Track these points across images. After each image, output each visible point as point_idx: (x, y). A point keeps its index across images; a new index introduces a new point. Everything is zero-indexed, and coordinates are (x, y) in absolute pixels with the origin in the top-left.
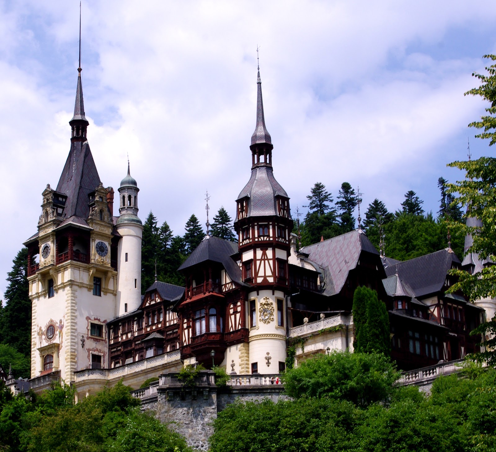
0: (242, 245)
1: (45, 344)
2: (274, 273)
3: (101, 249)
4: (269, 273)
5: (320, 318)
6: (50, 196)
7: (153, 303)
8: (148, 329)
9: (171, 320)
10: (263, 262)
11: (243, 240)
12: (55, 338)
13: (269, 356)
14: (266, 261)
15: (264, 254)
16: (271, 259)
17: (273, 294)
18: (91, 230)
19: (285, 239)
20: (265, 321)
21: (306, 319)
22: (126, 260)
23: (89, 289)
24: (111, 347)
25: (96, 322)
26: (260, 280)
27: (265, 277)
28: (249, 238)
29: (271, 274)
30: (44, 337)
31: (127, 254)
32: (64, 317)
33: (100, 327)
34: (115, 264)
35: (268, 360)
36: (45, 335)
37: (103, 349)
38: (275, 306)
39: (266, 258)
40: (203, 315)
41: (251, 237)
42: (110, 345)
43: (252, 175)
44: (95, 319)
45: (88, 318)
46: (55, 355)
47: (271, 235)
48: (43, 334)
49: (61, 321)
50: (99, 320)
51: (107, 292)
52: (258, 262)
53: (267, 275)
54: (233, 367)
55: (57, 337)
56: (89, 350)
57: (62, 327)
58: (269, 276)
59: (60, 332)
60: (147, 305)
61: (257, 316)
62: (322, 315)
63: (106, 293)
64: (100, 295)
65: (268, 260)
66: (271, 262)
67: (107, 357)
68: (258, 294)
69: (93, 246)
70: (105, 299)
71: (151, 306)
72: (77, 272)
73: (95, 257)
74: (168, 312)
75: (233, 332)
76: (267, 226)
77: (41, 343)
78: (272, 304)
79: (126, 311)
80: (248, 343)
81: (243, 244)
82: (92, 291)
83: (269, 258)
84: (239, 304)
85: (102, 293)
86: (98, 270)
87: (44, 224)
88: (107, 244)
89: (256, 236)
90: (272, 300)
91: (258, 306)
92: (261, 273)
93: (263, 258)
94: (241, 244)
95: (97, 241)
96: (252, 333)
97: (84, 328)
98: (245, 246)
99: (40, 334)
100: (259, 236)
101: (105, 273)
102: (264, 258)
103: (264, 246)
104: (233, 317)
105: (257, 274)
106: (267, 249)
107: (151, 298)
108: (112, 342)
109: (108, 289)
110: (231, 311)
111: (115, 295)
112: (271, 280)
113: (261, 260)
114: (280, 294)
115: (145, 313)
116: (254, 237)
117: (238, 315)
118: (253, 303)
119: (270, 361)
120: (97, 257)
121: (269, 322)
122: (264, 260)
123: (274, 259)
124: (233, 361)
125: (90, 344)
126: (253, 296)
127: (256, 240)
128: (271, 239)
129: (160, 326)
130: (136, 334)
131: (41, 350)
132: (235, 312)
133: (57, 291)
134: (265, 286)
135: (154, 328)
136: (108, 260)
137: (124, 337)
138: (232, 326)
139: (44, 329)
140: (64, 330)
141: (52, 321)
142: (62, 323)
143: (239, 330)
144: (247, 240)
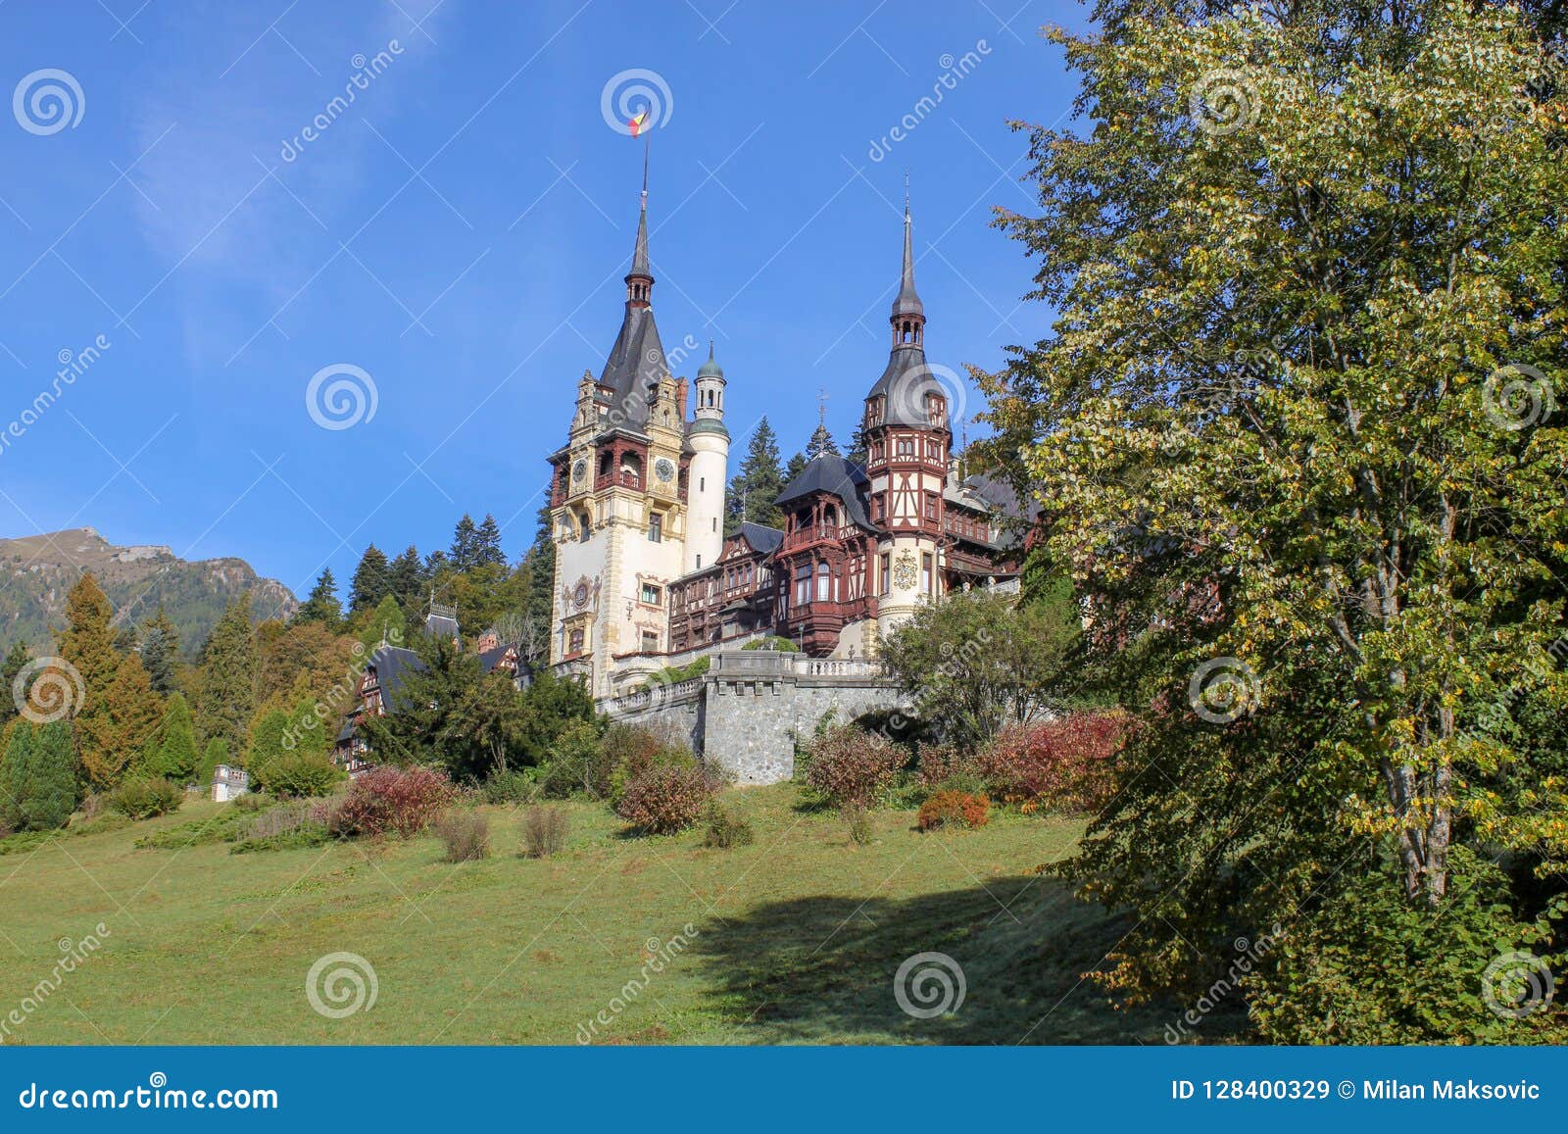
0: (872, 467)
1: (572, 612)
2: (919, 512)
3: (663, 470)
4: (911, 512)
5: (988, 582)
6: (590, 388)
8: (729, 594)
10: (903, 494)
12: (588, 603)
14: (908, 494)
15: (906, 482)
16: (915, 490)
17: (917, 543)
18: (649, 440)
19: (938, 459)
20: (903, 585)
21: (966, 585)
22: (702, 489)
23: (643, 531)
24: (673, 620)
25: (652, 582)
26: (897, 523)
27: (905, 518)
28: (882, 458)
29: (914, 513)
30: (571, 602)
31: (702, 479)
32: (602, 572)
33: (657, 590)
34: (683, 495)
36: (573, 599)
37: (661, 621)
38: (919, 562)
39: (907, 488)
40: (809, 574)
41: (886, 456)
42: (671, 618)
44: (650, 578)
45: (639, 576)
46: (586, 631)
47: (917, 454)
48: (570, 597)
49: (597, 578)
50: (656, 579)
51: (670, 535)
52: (895, 495)
53: (908, 514)
55: (592, 602)
56: (638, 625)
57: (598, 588)
58: (912, 517)
59: (596, 596)
61: (892, 577)
62: (991, 580)
63: (668, 537)
64: (659, 541)
65: (911, 491)
66: (916, 495)
67: (666, 637)
68: (894, 543)
69: (652, 463)
70: (669, 548)
71: (734, 559)
73: (654, 482)
75: (853, 601)
76: (911, 440)
77: (566, 610)
78: (914, 558)
79: (698, 566)
80: (877, 617)
81: (874, 465)
82: (647, 533)
83: (912, 488)
84: (864, 558)
85: (663, 537)
86: (658, 503)
87: (577, 431)
88: (674, 464)
89: (894, 454)
90: (915, 553)
91: (893, 563)
92: (900, 512)
93: (903, 488)
94: (870, 466)
95: (658, 458)
96: (883, 603)
97: (632, 590)
98: (876, 469)
99: (566, 597)
100: (898, 455)
101: (667, 506)
102: (905, 488)
103: (905, 469)
104: (854, 578)
105: (893, 511)
106: (910, 475)
107: (735, 547)
108: (675, 614)
109: (673, 532)
110: (852, 569)
111: (683, 540)
112: (914, 522)
113: (900, 491)
114: (928, 545)
115: (725, 569)
116: (889, 457)
117: (862, 576)
118: (886, 556)
120: (657, 481)
121: (909, 588)
122: (905, 492)
123: (920, 490)
124: (851, 646)
125: (641, 615)
126: (886, 546)
127: (894, 460)
128: (917, 459)
129: (746, 590)
130: (711, 602)
131: (567, 620)
132: (858, 571)
133: (592, 532)
134: (906, 531)
135: (738, 592)
136: (673, 485)
137: (693, 605)
139: (572, 590)
140: (601, 593)
141: (584, 578)
142: (600, 582)
143: (862, 598)
144: (880, 460)
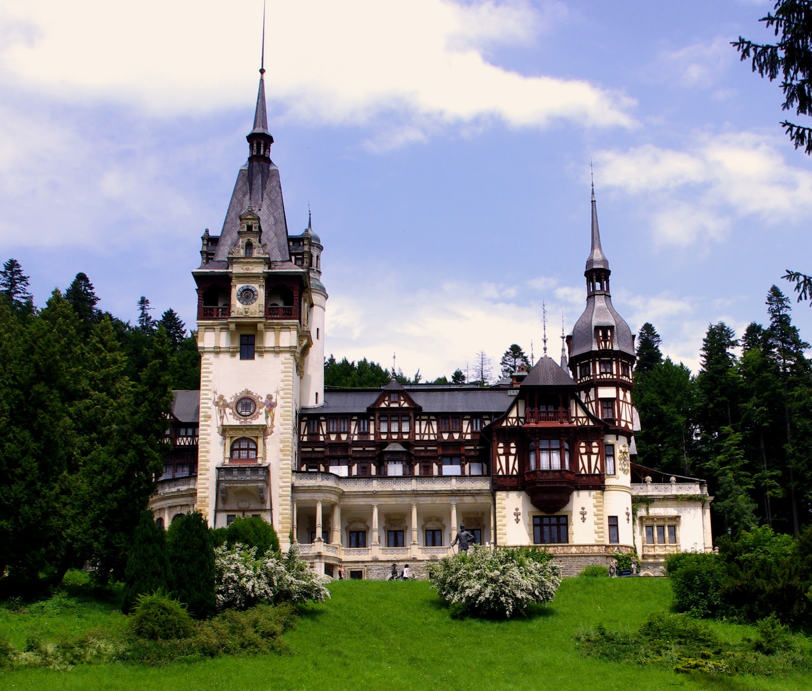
0: (600, 378)
1: (233, 421)
4: (629, 418)
6: (256, 224)
7: (394, 405)
8: (383, 437)
9: (424, 434)
10: (624, 404)
12: (256, 417)
13: (628, 511)
14: (627, 405)
15: (625, 396)
20: (625, 472)
21: (649, 479)
27: (627, 422)
36: (232, 408)
39: (626, 401)
43: (587, 305)
46: (260, 442)
52: (621, 403)
60: (383, 405)
61: (617, 463)
62: (673, 479)
66: (630, 407)
68: (617, 439)
71: (390, 409)
74: (417, 423)
77: (222, 418)
84: (595, 444)
87: (243, 258)
91: (618, 454)
96: (608, 482)
98: (605, 380)
103: (625, 386)
104: (585, 457)
107: (389, 399)
110: (582, 450)
113: (623, 401)
117: (594, 457)
118: (609, 446)
119: (629, 517)
121: (627, 474)
124: (583, 508)
126: (610, 439)
129: (405, 437)
130: (356, 438)
132: (589, 453)
133: (261, 354)
135: (394, 437)
137: (333, 438)
138: (584, 467)
140: (277, 411)
141: (248, 392)
142: (274, 400)
143: (596, 475)
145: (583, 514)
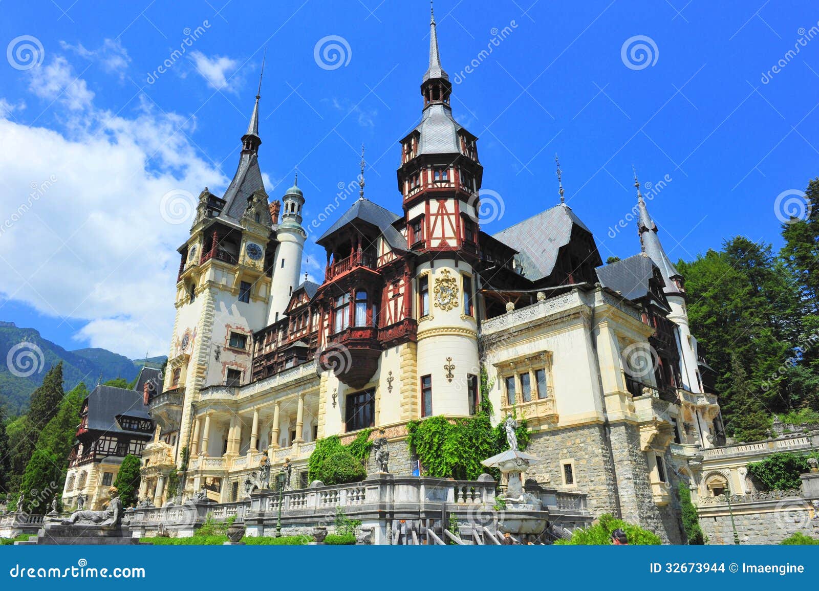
0: (409, 198)
1: (178, 355)
2: (457, 233)
3: (253, 252)
4: (449, 233)
5: (535, 301)
6: (205, 198)
7: (299, 305)
8: (292, 337)
10: (440, 218)
11: (409, 192)
12: (188, 348)
13: (451, 363)
14: (445, 217)
15: (442, 207)
16: (452, 214)
17: (457, 266)
18: (242, 229)
20: (445, 307)
21: (510, 305)
22: (282, 266)
23: (234, 294)
24: (254, 360)
25: (239, 331)
26: (435, 244)
27: (443, 238)
28: (419, 186)
29: (452, 235)
30: (179, 348)
31: (283, 260)
32: (198, 323)
33: (243, 338)
35: (450, 371)
36: (180, 346)
37: (245, 363)
38: (459, 283)
39: (444, 212)
40: (347, 300)
41: (422, 184)
42: (254, 358)
44: (237, 328)
45: (228, 326)
46: (183, 369)
47: (452, 180)
48: (178, 345)
49: (195, 329)
50: (243, 329)
51: (256, 299)
52: (432, 219)
53: (446, 236)
54: (390, 383)
55: (190, 346)
56: (224, 364)
57: (195, 336)
58: (450, 238)
60: (294, 308)
61: (430, 299)
62: (540, 295)
64: (248, 302)
65: (448, 215)
66: (453, 218)
67: (248, 374)
68: (432, 266)
69: (244, 247)
70: (254, 307)
71: (297, 309)
72: (220, 273)
73: (244, 257)
74: (315, 314)
75: (392, 327)
76: (446, 169)
78: (454, 280)
79: (277, 320)
80: (416, 343)
81: (410, 196)
82: (238, 296)
83: (449, 212)
84: (402, 282)
85: (250, 300)
86: (247, 274)
87: (196, 226)
88: (262, 248)
89: (430, 181)
90: (455, 275)
91: (432, 284)
92: (437, 233)
93: (440, 212)
94: (407, 198)
95: (249, 242)
96: (422, 327)
97: (221, 337)
98: (413, 198)
100: (434, 182)
101: (256, 277)
102: (442, 212)
103: (442, 195)
104: (392, 303)
105: (430, 235)
106: (446, 200)
107: (298, 299)
108: (256, 355)
109: (259, 297)
110: (390, 295)
111: (267, 303)
112: (453, 243)
113: (437, 215)
114: (466, 267)
115: (291, 317)
116: (426, 184)
117: (400, 300)
118: (424, 280)
119: (453, 372)
120: (248, 259)
121: (450, 308)
122: (442, 215)
123: (458, 213)
124: (390, 373)
125: (228, 357)
126: (424, 269)
127: (430, 186)
128: (453, 186)
129: (304, 332)
130: (280, 345)
131: (172, 362)
132: (396, 296)
133: (196, 295)
134: (443, 254)
135: (298, 335)
136: (260, 264)
137: (268, 349)
138: (390, 317)
139: (180, 339)
140: (197, 337)
141: (188, 329)
142: (196, 331)
143: (401, 323)
144: (416, 190)
145: (390, 381)
